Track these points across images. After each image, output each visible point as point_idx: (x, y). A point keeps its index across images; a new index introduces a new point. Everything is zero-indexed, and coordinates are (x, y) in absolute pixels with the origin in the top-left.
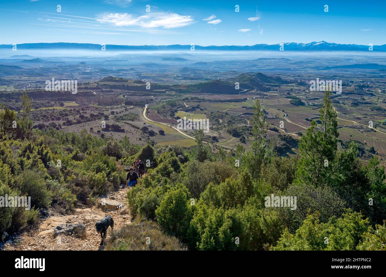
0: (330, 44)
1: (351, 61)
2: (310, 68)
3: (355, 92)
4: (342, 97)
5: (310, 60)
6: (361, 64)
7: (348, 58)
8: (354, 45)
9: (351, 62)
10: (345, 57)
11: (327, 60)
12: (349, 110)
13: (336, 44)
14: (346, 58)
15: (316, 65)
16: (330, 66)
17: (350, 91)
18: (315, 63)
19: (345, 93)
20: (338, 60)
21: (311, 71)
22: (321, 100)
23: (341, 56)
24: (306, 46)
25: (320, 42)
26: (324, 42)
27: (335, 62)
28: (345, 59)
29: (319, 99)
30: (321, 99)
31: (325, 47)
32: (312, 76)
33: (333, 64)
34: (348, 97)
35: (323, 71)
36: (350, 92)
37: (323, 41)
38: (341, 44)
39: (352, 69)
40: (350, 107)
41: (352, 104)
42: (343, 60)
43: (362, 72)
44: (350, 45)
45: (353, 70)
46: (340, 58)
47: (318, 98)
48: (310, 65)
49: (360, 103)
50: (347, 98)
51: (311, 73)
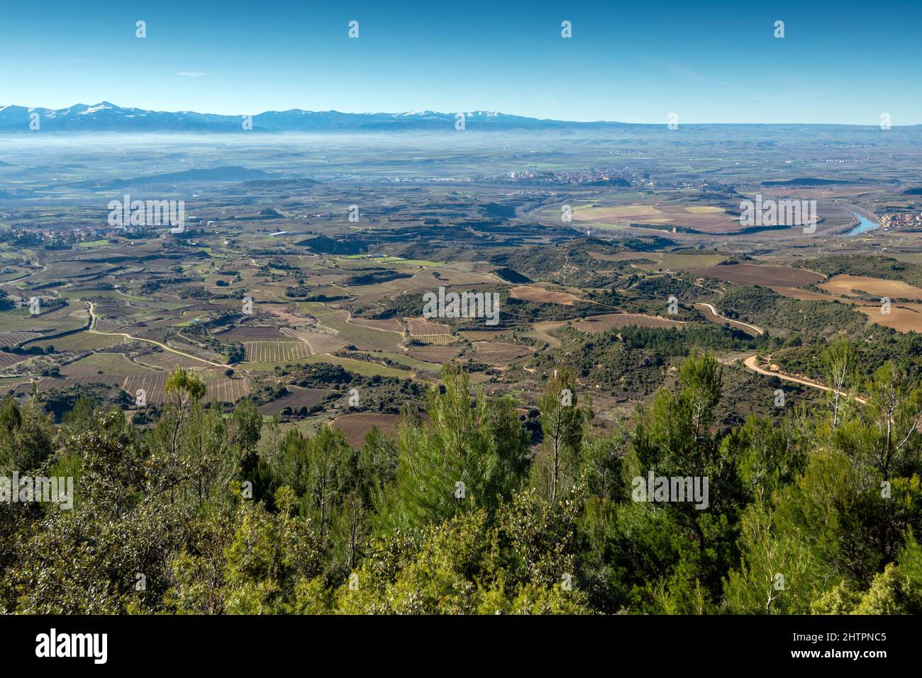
0: (128, 111)
1: (182, 160)
2: (69, 185)
3: (162, 253)
4: (126, 271)
5: (70, 163)
6: (206, 167)
7: (176, 151)
8: (190, 115)
9: (183, 164)
10: (167, 148)
11: (119, 159)
12: (128, 305)
13: (144, 112)
14: (169, 152)
15: (88, 178)
16: (127, 178)
17: (150, 252)
18: (83, 170)
19: (137, 258)
20: (148, 159)
21: (73, 197)
22: (70, 285)
23: (158, 146)
24: (57, 116)
25: (98, 105)
26: (109, 104)
27: (139, 164)
28: (167, 156)
29: (64, 284)
30: (70, 282)
31: (110, 119)
32: (68, 212)
33: (134, 171)
34: (142, 269)
35: (103, 195)
36: (151, 254)
37: (105, 103)
38: (157, 110)
39: (182, 183)
40: (137, 295)
41: (144, 286)
42: (161, 159)
43: (205, 191)
44: (180, 114)
45: (184, 187)
46: (155, 153)
47: (62, 280)
48: (68, 177)
49: (165, 282)
50: (139, 272)
51: (69, 203)
